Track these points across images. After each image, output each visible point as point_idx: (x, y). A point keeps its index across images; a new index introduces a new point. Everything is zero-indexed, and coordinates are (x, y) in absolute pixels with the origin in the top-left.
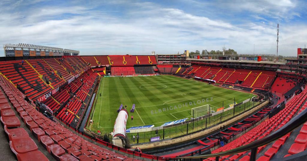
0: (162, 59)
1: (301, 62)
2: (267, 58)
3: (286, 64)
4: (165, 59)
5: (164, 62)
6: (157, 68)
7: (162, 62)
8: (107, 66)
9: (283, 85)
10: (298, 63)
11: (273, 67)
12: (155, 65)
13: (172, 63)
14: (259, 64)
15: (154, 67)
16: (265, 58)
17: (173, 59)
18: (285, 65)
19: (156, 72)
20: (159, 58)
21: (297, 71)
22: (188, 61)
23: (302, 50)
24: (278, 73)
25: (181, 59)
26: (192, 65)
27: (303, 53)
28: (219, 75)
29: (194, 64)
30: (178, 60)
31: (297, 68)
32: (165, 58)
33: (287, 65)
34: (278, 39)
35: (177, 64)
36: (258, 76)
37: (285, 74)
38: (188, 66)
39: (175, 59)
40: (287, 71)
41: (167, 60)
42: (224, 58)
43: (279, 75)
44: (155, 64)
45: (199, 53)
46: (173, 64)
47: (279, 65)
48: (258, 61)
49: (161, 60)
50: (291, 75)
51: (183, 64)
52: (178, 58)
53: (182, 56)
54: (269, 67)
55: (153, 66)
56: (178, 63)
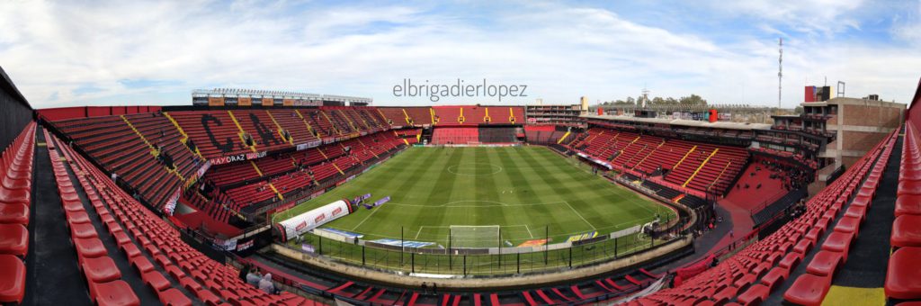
0: (534, 114)
1: (808, 123)
2: (729, 115)
3: (772, 128)
4: (542, 114)
5: (538, 119)
6: (524, 132)
7: (535, 120)
8: (426, 126)
9: (759, 187)
10: (802, 127)
11: (743, 136)
12: (521, 126)
13: (555, 121)
14: (712, 129)
15: (518, 129)
16: (726, 114)
17: (558, 114)
18: (770, 131)
19: (519, 139)
20: (528, 111)
21: (798, 147)
22: (582, 118)
23: (817, 91)
24: (753, 152)
25: (571, 114)
26: (589, 128)
27: (820, 97)
28: (631, 152)
29: (594, 125)
30: (566, 117)
31: (800, 139)
32: (541, 111)
33: (774, 131)
34: (781, 70)
35: (564, 123)
36: (708, 159)
37: (769, 156)
38: (581, 130)
39: (561, 114)
40: (775, 147)
41: (545, 117)
42: (644, 114)
43: (754, 158)
44: (519, 123)
45: (632, 103)
46: (557, 123)
47: (758, 132)
48: (710, 120)
49: (532, 117)
50: (781, 158)
51: (574, 124)
52: (567, 112)
53: (574, 109)
54: (733, 135)
55: (515, 126)
56: (567, 122)
